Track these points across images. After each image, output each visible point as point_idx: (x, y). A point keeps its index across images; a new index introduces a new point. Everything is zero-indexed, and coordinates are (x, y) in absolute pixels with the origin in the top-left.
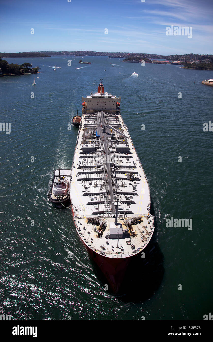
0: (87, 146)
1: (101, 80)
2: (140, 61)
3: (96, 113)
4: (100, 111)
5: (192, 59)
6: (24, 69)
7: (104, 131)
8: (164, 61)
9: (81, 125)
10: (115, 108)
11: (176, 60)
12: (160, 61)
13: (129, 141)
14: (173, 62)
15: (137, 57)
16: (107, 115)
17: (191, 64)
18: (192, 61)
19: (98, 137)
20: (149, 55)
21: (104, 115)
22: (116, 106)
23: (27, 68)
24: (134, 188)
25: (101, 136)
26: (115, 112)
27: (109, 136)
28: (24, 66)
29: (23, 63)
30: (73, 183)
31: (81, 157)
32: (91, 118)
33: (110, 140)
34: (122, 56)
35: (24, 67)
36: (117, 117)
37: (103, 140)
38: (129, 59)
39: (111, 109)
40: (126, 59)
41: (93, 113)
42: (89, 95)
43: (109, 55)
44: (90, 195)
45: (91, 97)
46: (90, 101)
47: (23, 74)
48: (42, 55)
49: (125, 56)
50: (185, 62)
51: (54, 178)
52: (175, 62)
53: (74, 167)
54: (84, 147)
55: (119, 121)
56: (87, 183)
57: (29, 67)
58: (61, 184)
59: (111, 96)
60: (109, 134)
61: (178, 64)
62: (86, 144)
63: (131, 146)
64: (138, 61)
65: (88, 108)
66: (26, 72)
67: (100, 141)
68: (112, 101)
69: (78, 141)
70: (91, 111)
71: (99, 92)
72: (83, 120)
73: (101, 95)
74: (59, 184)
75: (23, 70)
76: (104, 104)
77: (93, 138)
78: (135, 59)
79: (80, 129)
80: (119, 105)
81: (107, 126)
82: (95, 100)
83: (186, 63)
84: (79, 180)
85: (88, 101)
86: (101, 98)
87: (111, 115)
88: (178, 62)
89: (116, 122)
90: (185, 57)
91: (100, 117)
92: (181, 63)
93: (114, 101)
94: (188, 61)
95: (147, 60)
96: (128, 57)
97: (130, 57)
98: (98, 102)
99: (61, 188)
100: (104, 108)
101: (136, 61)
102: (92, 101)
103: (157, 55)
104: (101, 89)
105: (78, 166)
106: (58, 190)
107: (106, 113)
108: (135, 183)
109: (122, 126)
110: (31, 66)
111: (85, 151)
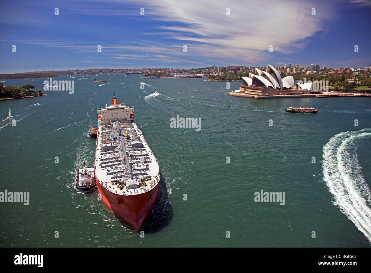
0: (106, 145)
1: (114, 94)
2: (161, 76)
3: (112, 123)
4: (115, 121)
5: (216, 71)
6: (25, 91)
7: (120, 135)
8: (187, 75)
9: (99, 133)
10: (129, 117)
11: (200, 73)
12: (183, 75)
13: (142, 138)
14: (197, 75)
15: (158, 73)
16: (122, 124)
17: (215, 77)
18: (216, 73)
19: (115, 139)
20: (171, 70)
21: (119, 123)
22: (130, 116)
23: (29, 90)
24: (147, 166)
25: (118, 138)
26: (130, 121)
27: (125, 137)
28: (26, 88)
29: (24, 85)
30: (98, 170)
31: (101, 154)
32: (107, 128)
33: (126, 140)
34: (141, 73)
35: (24, 89)
36: (132, 125)
37: (120, 141)
38: (149, 75)
39: (126, 119)
40: (145, 76)
41: (109, 124)
42: (104, 107)
43: (127, 72)
44: (112, 174)
45: (106, 110)
46: (105, 113)
47: (23, 97)
48: (48, 75)
49: (145, 72)
50: (209, 74)
51: (79, 175)
52: (198, 75)
53: (97, 161)
54: (103, 146)
55: (133, 127)
56: (109, 168)
57: (31, 90)
58: (87, 174)
59: (125, 107)
60: (124, 136)
61: (201, 77)
62: (105, 144)
63: (144, 143)
64: (159, 76)
65: (103, 119)
66: (27, 95)
67: (117, 141)
68: (126, 111)
69: (97, 145)
70: (107, 122)
71: (113, 104)
72: (100, 130)
73: (115, 107)
74: (85, 175)
75: (23, 92)
76: (118, 114)
77: (111, 140)
78: (156, 74)
79: (98, 136)
80: (132, 115)
81: (122, 129)
82: (110, 112)
83: (210, 76)
84: (102, 167)
85: (104, 113)
86: (115, 109)
87: (126, 124)
88: (202, 75)
89: (131, 128)
90: (208, 70)
91: (116, 126)
92: (204, 76)
93: (128, 111)
94: (212, 74)
95: (169, 75)
96: (148, 72)
97: (150, 73)
98: (113, 113)
99: (87, 178)
100: (119, 118)
101: (157, 76)
102: (107, 113)
103: (179, 69)
104: (115, 102)
105: (100, 160)
106: (84, 179)
107: (121, 123)
108: (148, 164)
109: (137, 131)
110: (35, 88)
111: (105, 150)
